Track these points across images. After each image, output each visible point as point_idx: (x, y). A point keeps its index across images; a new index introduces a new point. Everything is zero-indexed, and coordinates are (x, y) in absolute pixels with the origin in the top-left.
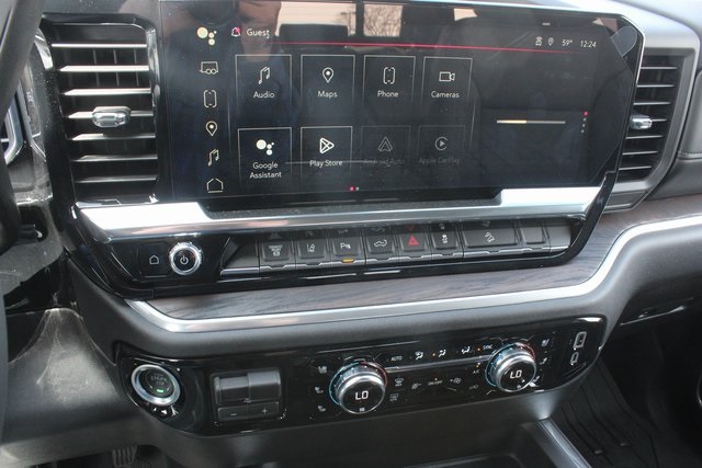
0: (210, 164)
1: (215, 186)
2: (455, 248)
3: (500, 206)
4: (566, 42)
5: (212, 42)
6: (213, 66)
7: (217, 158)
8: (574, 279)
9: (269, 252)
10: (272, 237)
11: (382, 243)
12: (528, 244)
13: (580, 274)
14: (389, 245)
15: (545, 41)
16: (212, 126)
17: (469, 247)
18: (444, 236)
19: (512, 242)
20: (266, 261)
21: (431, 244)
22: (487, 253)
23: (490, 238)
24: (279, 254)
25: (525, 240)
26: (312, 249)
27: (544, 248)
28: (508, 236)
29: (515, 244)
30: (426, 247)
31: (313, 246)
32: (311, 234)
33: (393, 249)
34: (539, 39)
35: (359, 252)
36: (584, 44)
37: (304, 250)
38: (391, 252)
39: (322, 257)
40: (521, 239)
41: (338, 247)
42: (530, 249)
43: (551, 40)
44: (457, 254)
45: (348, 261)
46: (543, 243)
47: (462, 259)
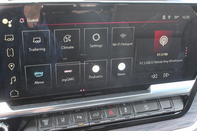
0: (11, 83)
1: (14, 93)
2: (130, 114)
3: (151, 93)
4: (176, 17)
5: (10, 26)
6: (11, 37)
7: (15, 81)
8: (187, 124)
9: (43, 124)
10: (44, 116)
11: (96, 115)
12: (164, 109)
13: (189, 121)
14: (100, 115)
15: (167, 17)
16: (12, 66)
17: (138, 113)
18: (125, 109)
19: (157, 109)
20: (41, 128)
21: (120, 113)
22: (146, 115)
23: (146, 107)
24: (47, 124)
25: (163, 107)
26: (63, 120)
27: (172, 110)
28: (154, 106)
29: (158, 110)
30: (117, 115)
31: (64, 119)
32: (63, 113)
33: (102, 117)
34: (164, 16)
35: (86, 120)
36: (184, 17)
37: (59, 121)
38: (101, 119)
39: (68, 124)
40: (161, 107)
41: (76, 118)
42: (165, 111)
43: (169, 17)
44: (132, 117)
45: (81, 125)
46: (171, 108)
47: (134, 119)
